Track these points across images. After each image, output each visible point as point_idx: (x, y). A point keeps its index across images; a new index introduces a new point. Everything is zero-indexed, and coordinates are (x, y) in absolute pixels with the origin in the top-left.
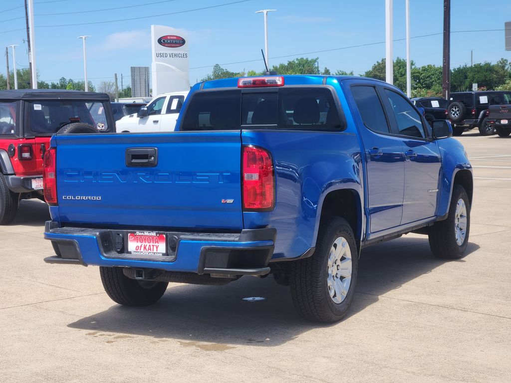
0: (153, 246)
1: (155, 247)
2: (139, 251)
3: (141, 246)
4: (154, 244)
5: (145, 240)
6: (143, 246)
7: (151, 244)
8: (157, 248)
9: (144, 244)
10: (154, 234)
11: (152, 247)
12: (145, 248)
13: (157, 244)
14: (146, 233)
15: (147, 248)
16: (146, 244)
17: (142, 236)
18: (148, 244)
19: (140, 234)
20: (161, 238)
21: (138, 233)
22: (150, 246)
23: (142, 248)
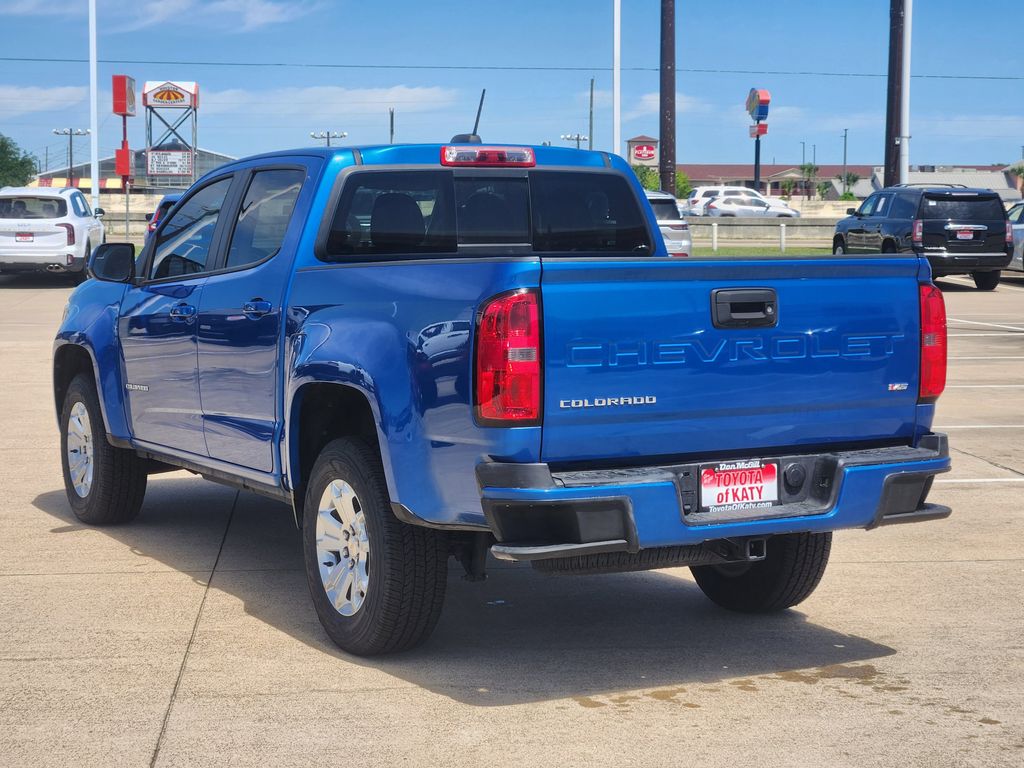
0: (751, 489)
1: (755, 491)
2: (724, 503)
3: (727, 493)
4: (753, 485)
5: (735, 479)
6: (730, 492)
7: (747, 486)
8: (760, 492)
9: (731, 487)
10: (755, 464)
11: (749, 492)
12: (735, 495)
13: (759, 485)
14: (741, 465)
15: (740, 494)
16: (735, 488)
17: (733, 470)
18: (741, 487)
19: (728, 467)
20: (767, 471)
21: (724, 466)
22: (744, 489)
23: (731, 496)
